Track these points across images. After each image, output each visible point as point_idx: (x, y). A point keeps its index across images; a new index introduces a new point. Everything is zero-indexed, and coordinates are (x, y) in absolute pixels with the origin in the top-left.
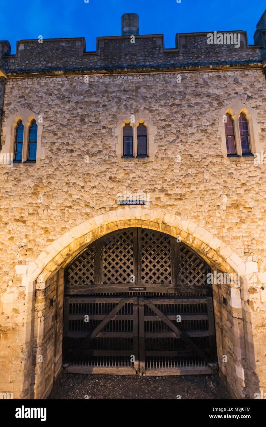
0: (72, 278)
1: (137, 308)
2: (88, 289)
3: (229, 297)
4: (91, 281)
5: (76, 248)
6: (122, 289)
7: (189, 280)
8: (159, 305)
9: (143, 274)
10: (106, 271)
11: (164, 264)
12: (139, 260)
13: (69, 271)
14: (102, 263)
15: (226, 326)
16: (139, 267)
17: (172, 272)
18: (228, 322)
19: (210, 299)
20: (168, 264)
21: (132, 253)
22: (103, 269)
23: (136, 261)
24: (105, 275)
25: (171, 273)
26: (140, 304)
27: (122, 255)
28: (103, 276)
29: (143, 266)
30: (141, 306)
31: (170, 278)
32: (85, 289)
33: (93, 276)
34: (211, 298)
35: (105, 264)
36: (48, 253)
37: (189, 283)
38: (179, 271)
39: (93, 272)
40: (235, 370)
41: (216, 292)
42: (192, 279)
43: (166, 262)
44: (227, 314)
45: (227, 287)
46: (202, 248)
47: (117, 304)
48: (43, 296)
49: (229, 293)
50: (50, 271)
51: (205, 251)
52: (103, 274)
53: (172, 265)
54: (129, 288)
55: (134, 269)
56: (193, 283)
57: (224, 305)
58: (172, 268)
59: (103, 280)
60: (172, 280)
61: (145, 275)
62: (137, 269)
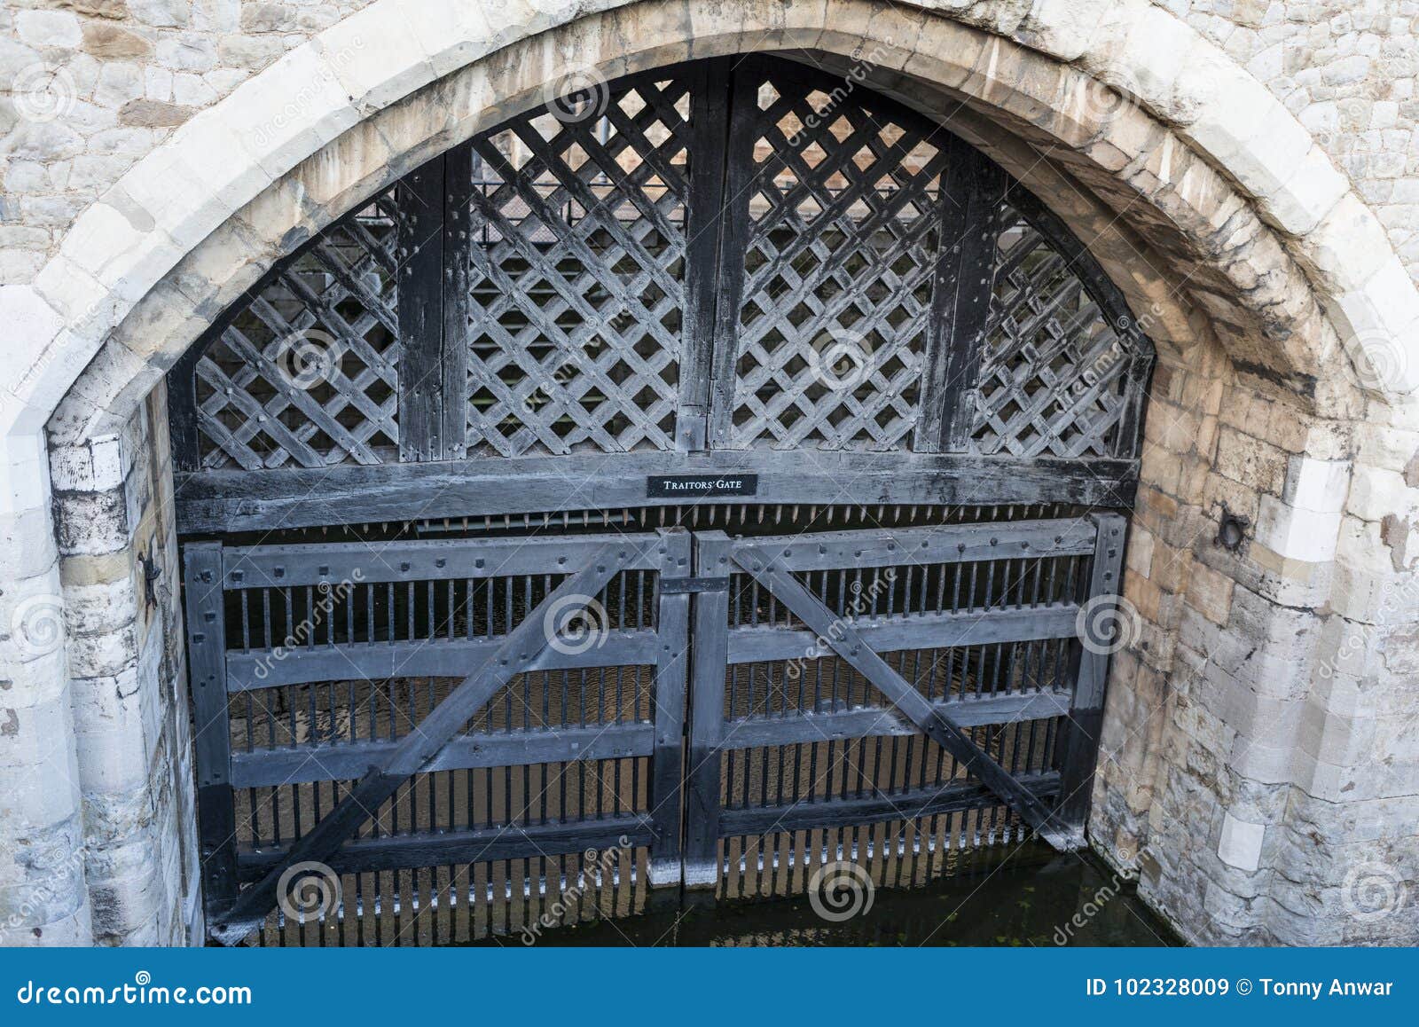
0: (232, 416)
1: (685, 597)
2: (357, 492)
3: (1272, 510)
4: (379, 441)
5: (358, 186)
6: (600, 487)
7: (1019, 429)
8: (817, 575)
9: (744, 391)
10: (485, 373)
11: (883, 327)
12: (723, 304)
13: (198, 369)
14: (461, 320)
15: (1204, 655)
16: (720, 346)
17: (931, 377)
18: (1223, 635)
19: (1115, 533)
20: (909, 329)
21: (681, 252)
22: (471, 361)
23: (707, 306)
24: (484, 398)
25: (924, 385)
26: (703, 573)
27: (611, 261)
28: (468, 407)
29: (749, 338)
30: (715, 584)
31: (911, 417)
32: (339, 495)
33: (391, 406)
34: (1120, 523)
35: (482, 321)
36: (143, 220)
37: (1016, 448)
38: (973, 373)
39: (393, 378)
40: (1213, 842)
41: (1171, 490)
42: (1038, 421)
43: (898, 317)
44: (1233, 593)
45: (1275, 457)
46: (1217, 222)
47: (558, 579)
48: (113, 534)
49: (1277, 488)
50: (156, 359)
51: (1227, 247)
52: (467, 394)
53: (937, 338)
54: (650, 479)
55: (687, 362)
56: (1037, 444)
57: (1221, 553)
58: (934, 357)
59: (468, 433)
60: (924, 430)
61: (753, 402)
62: (706, 361)
